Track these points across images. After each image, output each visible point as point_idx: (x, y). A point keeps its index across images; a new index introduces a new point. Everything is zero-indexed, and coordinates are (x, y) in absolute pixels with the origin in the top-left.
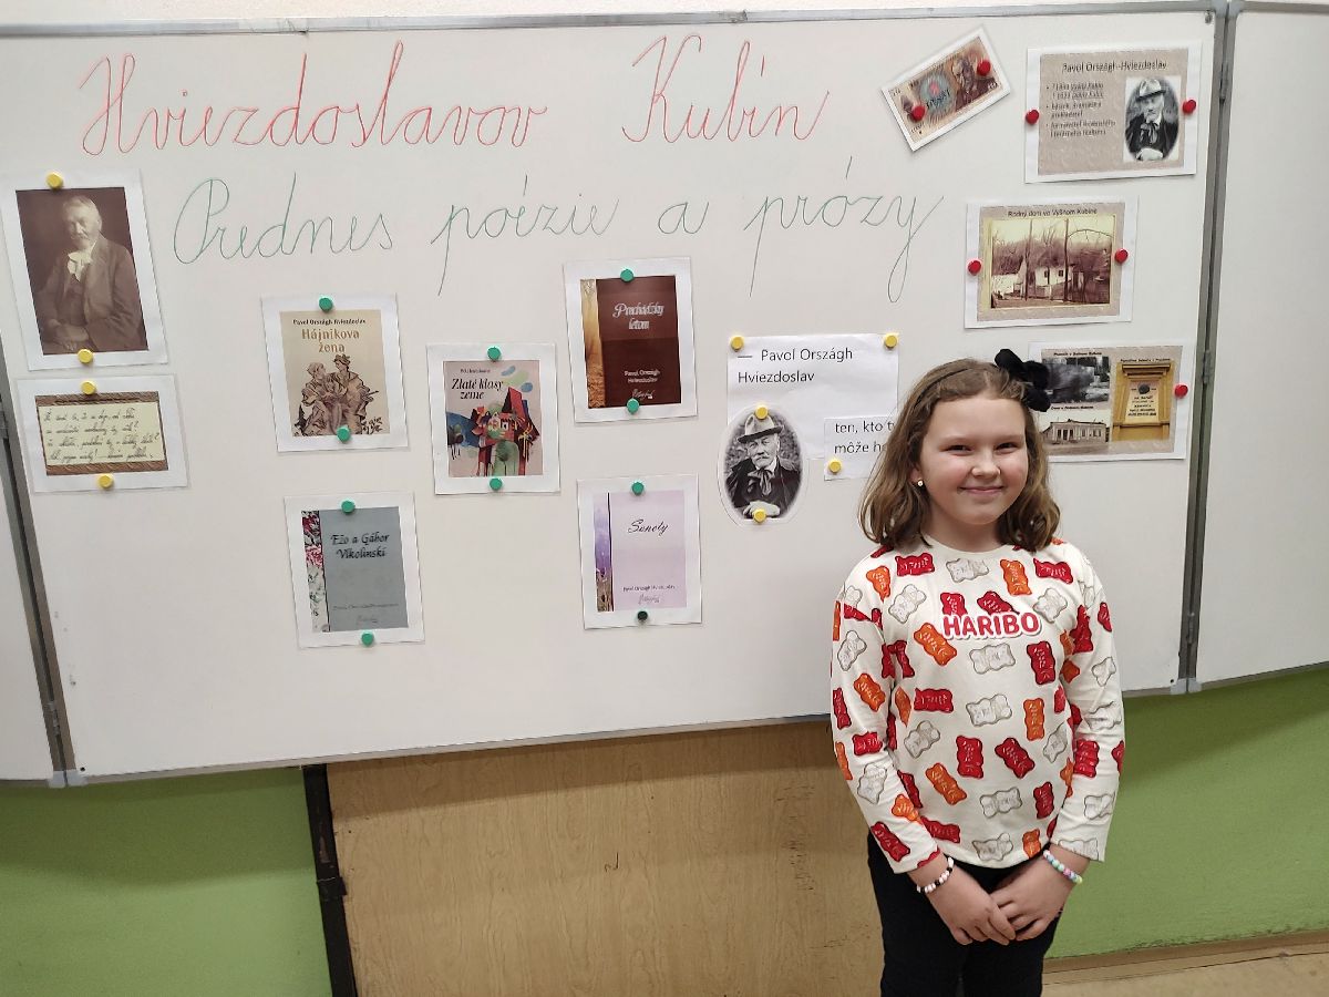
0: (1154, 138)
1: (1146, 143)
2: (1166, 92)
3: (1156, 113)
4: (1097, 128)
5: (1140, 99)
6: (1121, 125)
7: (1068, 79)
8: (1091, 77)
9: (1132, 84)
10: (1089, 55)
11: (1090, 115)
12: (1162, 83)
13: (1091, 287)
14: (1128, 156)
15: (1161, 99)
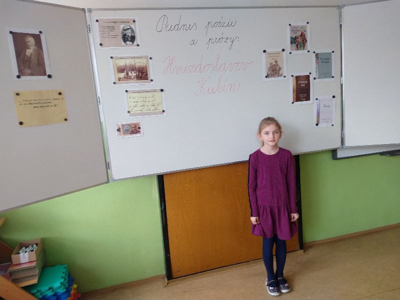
0: (130, 39)
1: (128, 40)
2: (131, 28)
3: (129, 33)
4: (115, 36)
5: (125, 30)
6: (121, 36)
7: (105, 25)
8: (112, 24)
9: (122, 26)
10: (110, 19)
11: (112, 33)
12: (129, 26)
13: (143, 76)
14: (123, 44)
15: (130, 30)
